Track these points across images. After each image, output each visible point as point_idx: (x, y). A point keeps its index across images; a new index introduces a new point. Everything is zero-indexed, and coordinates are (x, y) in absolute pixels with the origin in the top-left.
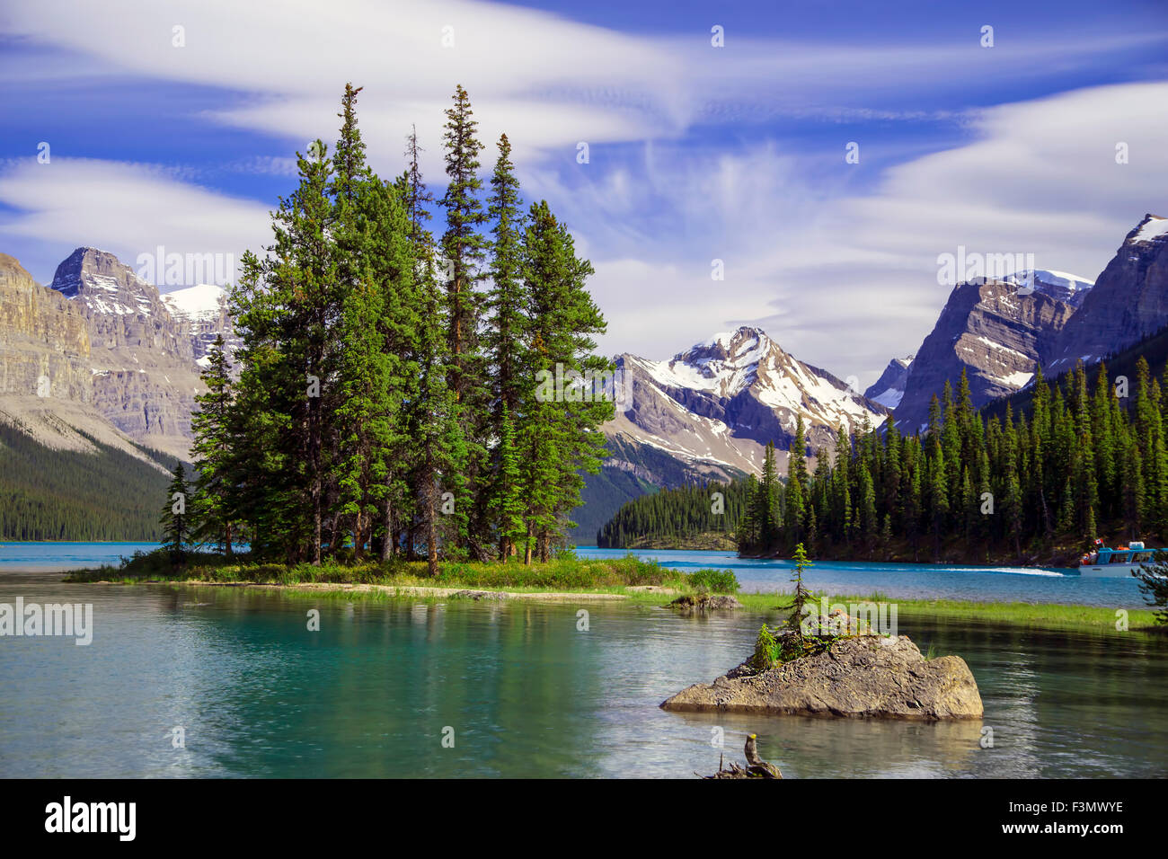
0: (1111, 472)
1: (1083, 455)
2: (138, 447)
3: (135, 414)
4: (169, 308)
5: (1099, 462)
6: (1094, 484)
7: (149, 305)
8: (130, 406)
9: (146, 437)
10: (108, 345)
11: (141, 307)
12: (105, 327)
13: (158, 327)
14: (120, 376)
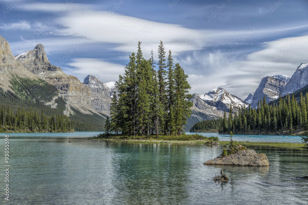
0: (295, 116)
1: (289, 113)
2: (100, 113)
3: (99, 107)
4: (105, 86)
5: (293, 114)
6: (291, 118)
7: (101, 86)
8: (98, 105)
9: (101, 111)
10: (94, 94)
11: (100, 86)
12: (93, 90)
13: (103, 90)
14: (96, 99)
